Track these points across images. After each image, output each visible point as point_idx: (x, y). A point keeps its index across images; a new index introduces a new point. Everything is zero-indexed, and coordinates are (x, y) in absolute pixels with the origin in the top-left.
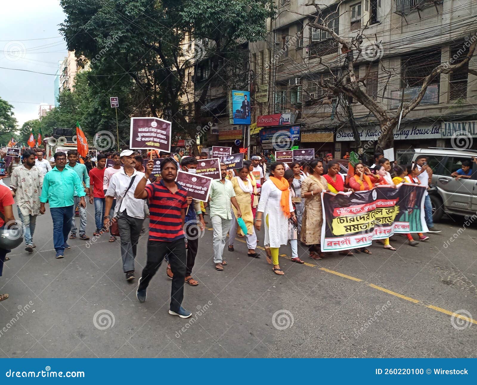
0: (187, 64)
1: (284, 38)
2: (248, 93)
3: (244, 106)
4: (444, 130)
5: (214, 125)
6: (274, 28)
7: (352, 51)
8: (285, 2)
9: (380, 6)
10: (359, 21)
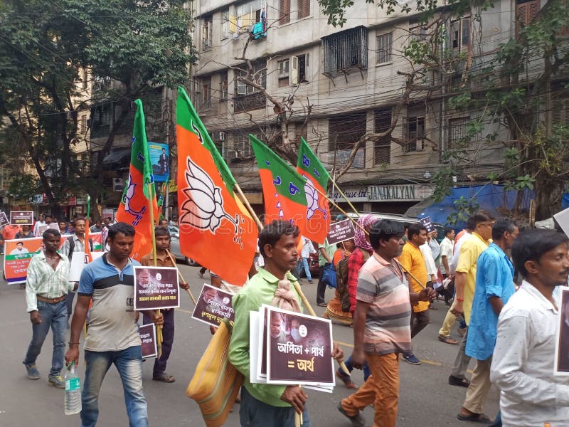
0: (83, 106)
1: (205, 86)
2: (166, 147)
3: (161, 161)
4: (370, 194)
5: (117, 181)
6: (194, 74)
7: (285, 112)
8: (207, 48)
9: (308, 65)
10: (288, 78)
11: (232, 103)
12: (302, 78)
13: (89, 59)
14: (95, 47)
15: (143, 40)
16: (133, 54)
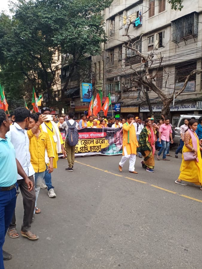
0: (57, 67)
1: (111, 54)
3: (89, 92)
4: (198, 106)
5: (72, 103)
6: (106, 48)
7: (147, 62)
8: (112, 34)
9: (164, 37)
10: (153, 45)
11: (124, 61)
12: (161, 45)
13: (54, 43)
14: (56, 37)
15: (78, 32)
16: (73, 39)
